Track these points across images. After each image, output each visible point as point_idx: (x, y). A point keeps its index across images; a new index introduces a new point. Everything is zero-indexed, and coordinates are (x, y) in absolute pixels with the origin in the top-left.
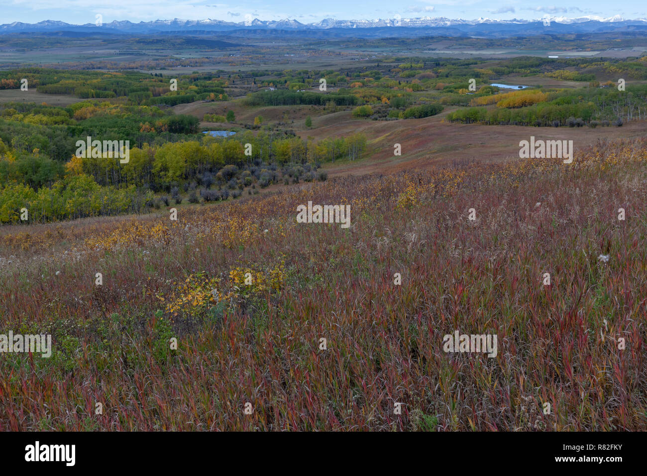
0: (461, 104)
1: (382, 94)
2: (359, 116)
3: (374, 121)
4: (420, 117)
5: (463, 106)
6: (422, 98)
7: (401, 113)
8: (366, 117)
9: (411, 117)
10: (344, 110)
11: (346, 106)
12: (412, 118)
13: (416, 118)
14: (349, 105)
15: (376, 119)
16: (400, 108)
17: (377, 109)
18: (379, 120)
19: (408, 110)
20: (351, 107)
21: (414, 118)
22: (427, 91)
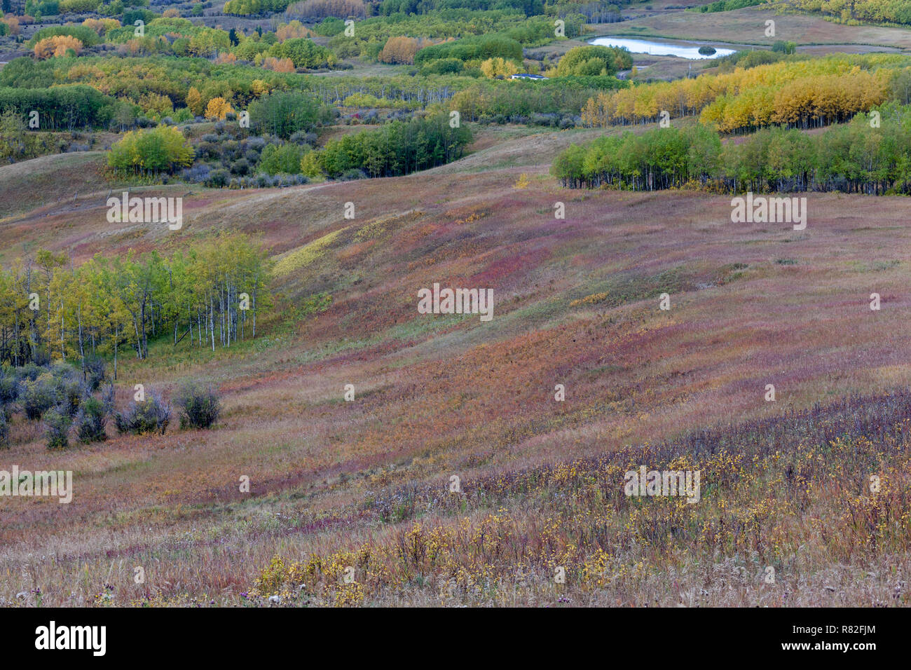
0: (537, 117)
1: (189, 83)
2: (134, 169)
3: (215, 191)
4: (386, 171)
5: (545, 124)
6: (355, 98)
7: (309, 158)
8: (165, 176)
9: (351, 172)
10: (63, 149)
11: (69, 133)
12: (356, 177)
13: (371, 175)
14: (79, 125)
15: (220, 182)
16: (293, 136)
17: (201, 143)
18: (236, 186)
19: (333, 144)
20: (87, 133)
21: (361, 174)
22: (350, 67)
